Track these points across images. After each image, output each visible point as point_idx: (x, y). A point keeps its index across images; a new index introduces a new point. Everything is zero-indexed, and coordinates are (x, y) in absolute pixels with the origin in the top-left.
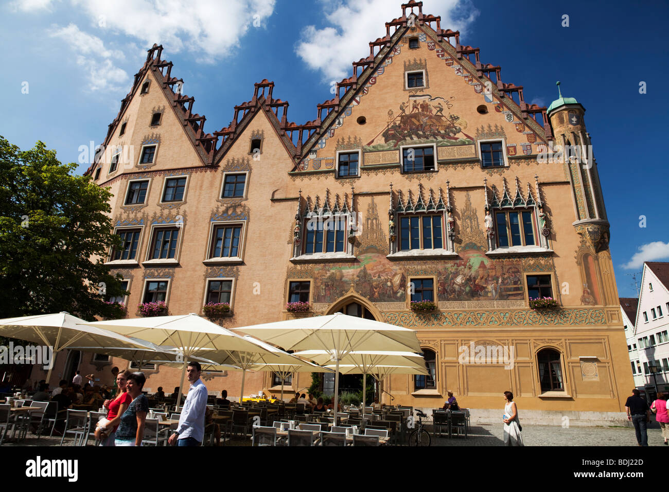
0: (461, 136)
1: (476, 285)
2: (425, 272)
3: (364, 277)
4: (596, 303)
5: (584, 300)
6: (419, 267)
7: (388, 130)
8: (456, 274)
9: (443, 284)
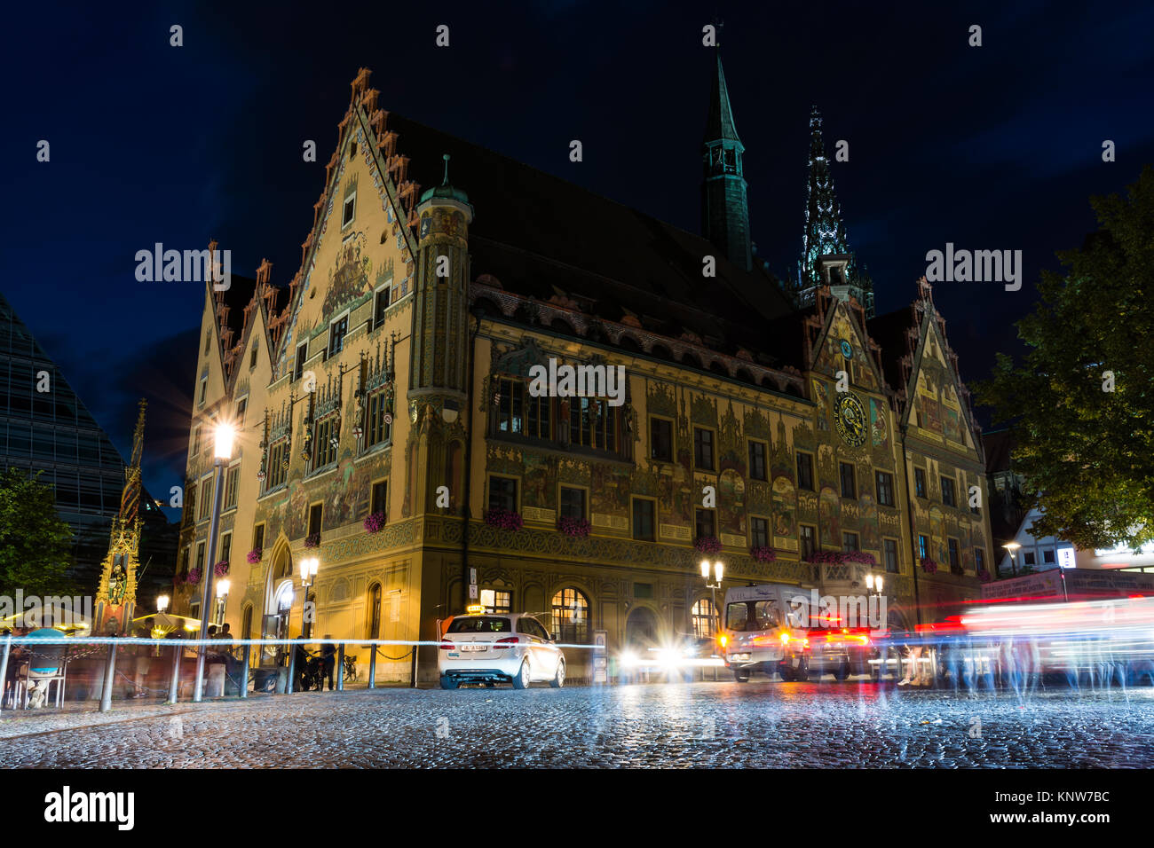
0: (366, 289)
1: (344, 505)
2: (319, 496)
3: (289, 510)
4: (409, 515)
5: (403, 512)
6: (316, 490)
7: (326, 301)
8: (335, 494)
9: (327, 508)
